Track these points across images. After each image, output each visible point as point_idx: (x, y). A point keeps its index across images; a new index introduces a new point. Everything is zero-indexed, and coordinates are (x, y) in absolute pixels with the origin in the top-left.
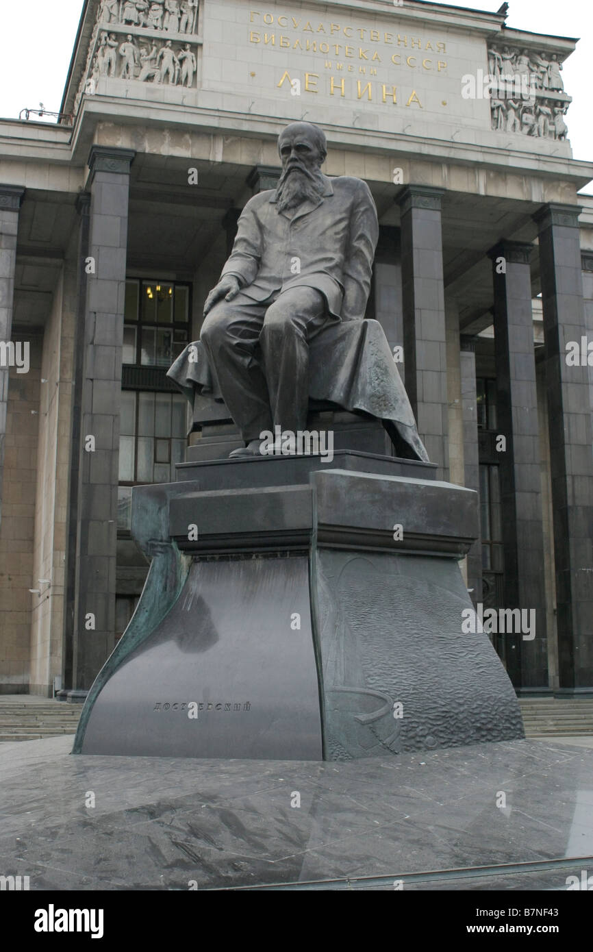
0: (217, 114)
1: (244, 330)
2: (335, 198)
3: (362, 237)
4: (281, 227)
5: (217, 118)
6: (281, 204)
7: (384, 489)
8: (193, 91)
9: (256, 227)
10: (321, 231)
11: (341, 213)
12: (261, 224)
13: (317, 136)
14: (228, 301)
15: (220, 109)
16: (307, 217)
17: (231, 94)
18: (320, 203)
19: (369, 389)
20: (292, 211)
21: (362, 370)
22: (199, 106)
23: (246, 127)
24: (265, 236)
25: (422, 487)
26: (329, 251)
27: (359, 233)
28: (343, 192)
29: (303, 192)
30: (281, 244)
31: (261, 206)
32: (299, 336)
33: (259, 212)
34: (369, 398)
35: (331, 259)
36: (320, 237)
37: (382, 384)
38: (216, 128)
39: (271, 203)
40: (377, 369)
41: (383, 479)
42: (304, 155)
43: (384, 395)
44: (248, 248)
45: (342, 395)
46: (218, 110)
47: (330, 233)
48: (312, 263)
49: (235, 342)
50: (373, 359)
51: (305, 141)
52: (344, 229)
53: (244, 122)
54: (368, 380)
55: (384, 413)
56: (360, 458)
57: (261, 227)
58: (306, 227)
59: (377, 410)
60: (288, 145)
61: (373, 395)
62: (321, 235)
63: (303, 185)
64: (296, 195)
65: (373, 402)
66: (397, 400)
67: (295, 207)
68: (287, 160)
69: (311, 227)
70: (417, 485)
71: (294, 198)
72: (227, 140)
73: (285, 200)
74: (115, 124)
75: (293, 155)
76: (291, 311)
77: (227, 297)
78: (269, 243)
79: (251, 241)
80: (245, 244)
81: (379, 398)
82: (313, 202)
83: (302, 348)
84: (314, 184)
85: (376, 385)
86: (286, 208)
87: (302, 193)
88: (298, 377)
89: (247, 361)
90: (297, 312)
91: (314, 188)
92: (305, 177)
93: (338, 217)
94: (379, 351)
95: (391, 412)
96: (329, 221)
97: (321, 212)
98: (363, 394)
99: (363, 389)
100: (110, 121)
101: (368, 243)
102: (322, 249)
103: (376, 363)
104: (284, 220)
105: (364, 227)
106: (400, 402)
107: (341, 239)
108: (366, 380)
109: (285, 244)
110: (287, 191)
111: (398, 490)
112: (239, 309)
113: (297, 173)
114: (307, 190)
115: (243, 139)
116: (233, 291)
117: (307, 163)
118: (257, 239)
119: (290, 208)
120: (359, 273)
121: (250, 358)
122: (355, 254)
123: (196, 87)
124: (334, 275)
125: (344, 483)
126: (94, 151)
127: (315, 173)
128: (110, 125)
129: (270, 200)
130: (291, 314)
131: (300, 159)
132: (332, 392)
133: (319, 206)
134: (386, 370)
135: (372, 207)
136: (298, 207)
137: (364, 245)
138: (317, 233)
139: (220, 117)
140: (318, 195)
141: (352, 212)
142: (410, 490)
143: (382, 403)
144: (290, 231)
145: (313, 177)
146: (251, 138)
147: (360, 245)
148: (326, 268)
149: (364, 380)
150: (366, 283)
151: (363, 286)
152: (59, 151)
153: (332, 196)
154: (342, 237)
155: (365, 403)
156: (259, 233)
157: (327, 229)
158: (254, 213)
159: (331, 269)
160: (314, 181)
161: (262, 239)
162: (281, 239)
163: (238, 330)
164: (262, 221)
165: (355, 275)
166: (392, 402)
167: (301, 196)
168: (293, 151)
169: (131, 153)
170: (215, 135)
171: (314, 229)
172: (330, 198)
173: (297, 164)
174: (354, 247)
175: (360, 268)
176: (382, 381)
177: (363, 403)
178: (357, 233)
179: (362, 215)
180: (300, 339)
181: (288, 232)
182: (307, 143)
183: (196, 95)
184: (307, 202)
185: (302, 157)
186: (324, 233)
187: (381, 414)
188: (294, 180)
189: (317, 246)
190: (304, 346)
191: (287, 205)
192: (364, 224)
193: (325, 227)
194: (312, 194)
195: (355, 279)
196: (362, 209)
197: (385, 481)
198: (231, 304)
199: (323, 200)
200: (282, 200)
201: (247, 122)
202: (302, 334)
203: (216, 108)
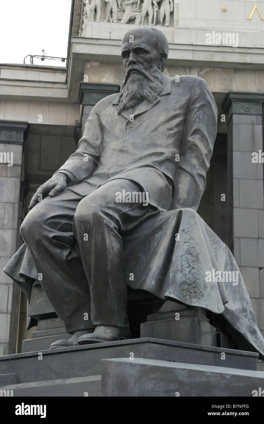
0: (191, 48)
1: (64, 224)
2: (171, 97)
3: (197, 131)
4: (119, 126)
5: (191, 52)
6: (121, 106)
7: (181, 378)
8: (170, 29)
9: (98, 128)
10: (153, 128)
11: (175, 110)
12: (103, 124)
13: (155, 39)
14: (51, 197)
15: (194, 44)
16: (143, 116)
17: (204, 30)
18: (157, 101)
19: (180, 277)
20: (130, 111)
21: (174, 258)
22: (175, 43)
23: (218, 58)
24: (105, 136)
25: (228, 377)
26: (161, 146)
27: (194, 128)
28: (180, 90)
29: (141, 93)
30: (117, 142)
31: (104, 109)
32: (108, 227)
33: (101, 114)
34: (180, 286)
35: (161, 154)
36: (152, 133)
37: (193, 271)
38: (191, 61)
39: (114, 105)
40: (190, 257)
41: (182, 367)
42: (142, 58)
43: (194, 282)
44: (87, 148)
45: (153, 283)
46: (192, 45)
47: (163, 129)
48: (141, 159)
49: (51, 235)
50: (186, 247)
51: (142, 44)
52: (178, 125)
53: (216, 53)
54: (180, 268)
55: (194, 300)
56: (165, 347)
57: (102, 128)
58: (141, 124)
59: (188, 297)
60: (127, 49)
61: (184, 283)
62: (153, 131)
63: (141, 86)
64: (134, 95)
65: (184, 290)
66: (206, 287)
67: (133, 107)
68: (128, 63)
69: (145, 124)
70: (221, 374)
71: (132, 98)
72: (202, 71)
73: (125, 101)
74: (101, 63)
75: (131, 58)
76: (101, 203)
77: (51, 193)
78: (107, 142)
79: (91, 141)
80: (86, 144)
81: (189, 286)
82: (150, 102)
83: (113, 239)
84: (152, 84)
85: (187, 273)
86: (125, 108)
87: (139, 93)
88: (110, 267)
89: (65, 253)
90: (107, 203)
91: (151, 88)
92: (143, 78)
93: (172, 113)
94: (192, 238)
95: (199, 299)
96: (162, 118)
97: (156, 110)
98: (174, 282)
99: (174, 277)
100: (96, 61)
101: (203, 138)
102: (154, 145)
103: (188, 250)
104: (123, 119)
105: (199, 122)
106: (209, 288)
107: (175, 134)
108: (178, 267)
109: (120, 142)
110: (127, 93)
111: (198, 379)
112: (61, 204)
113: (135, 75)
114: (144, 90)
115: (216, 69)
116: (58, 187)
117: (145, 64)
118: (97, 139)
119: (128, 108)
120: (194, 166)
121: (69, 251)
122: (190, 148)
123: (173, 26)
124: (163, 169)
125: (133, 372)
126: (82, 88)
127: (153, 74)
128: (96, 64)
129: (113, 103)
130: (101, 206)
131: (138, 62)
132: (145, 281)
133: (155, 105)
134: (197, 257)
135: (209, 103)
136: (137, 107)
137: (200, 139)
138: (150, 130)
139: (194, 50)
140: (155, 95)
141: (188, 108)
142: (214, 380)
143: (192, 290)
144: (126, 130)
145: (151, 78)
146: (224, 68)
147: (195, 139)
148: (154, 162)
149: (175, 267)
150: (200, 176)
151: (197, 178)
152: (57, 90)
153: (169, 94)
154: (176, 132)
155: (174, 291)
156: (100, 133)
157: (159, 126)
158: (98, 115)
159: (160, 163)
160: (152, 82)
161: (103, 139)
162: (117, 138)
163: (58, 223)
164: (104, 123)
165: (188, 169)
166: (201, 290)
167: (139, 96)
168: (131, 54)
169: (115, 88)
170: (190, 68)
171: (147, 127)
172: (167, 97)
173: (136, 67)
174: (189, 141)
175: (194, 161)
176: (193, 268)
177: (172, 291)
178: (192, 128)
179: (197, 111)
180: (110, 229)
181: (124, 131)
182: (143, 46)
183: (173, 33)
184: (145, 102)
185: (140, 59)
186: (156, 129)
187: (191, 302)
188: (133, 81)
189: (149, 142)
190: (115, 236)
191: (125, 106)
192: (199, 119)
193: (157, 124)
194: (149, 94)
195: (188, 173)
196: (198, 105)
197: (184, 370)
198: (53, 199)
199: (159, 98)
200: (122, 102)
201: (218, 54)
202: (113, 225)
203: (190, 43)
